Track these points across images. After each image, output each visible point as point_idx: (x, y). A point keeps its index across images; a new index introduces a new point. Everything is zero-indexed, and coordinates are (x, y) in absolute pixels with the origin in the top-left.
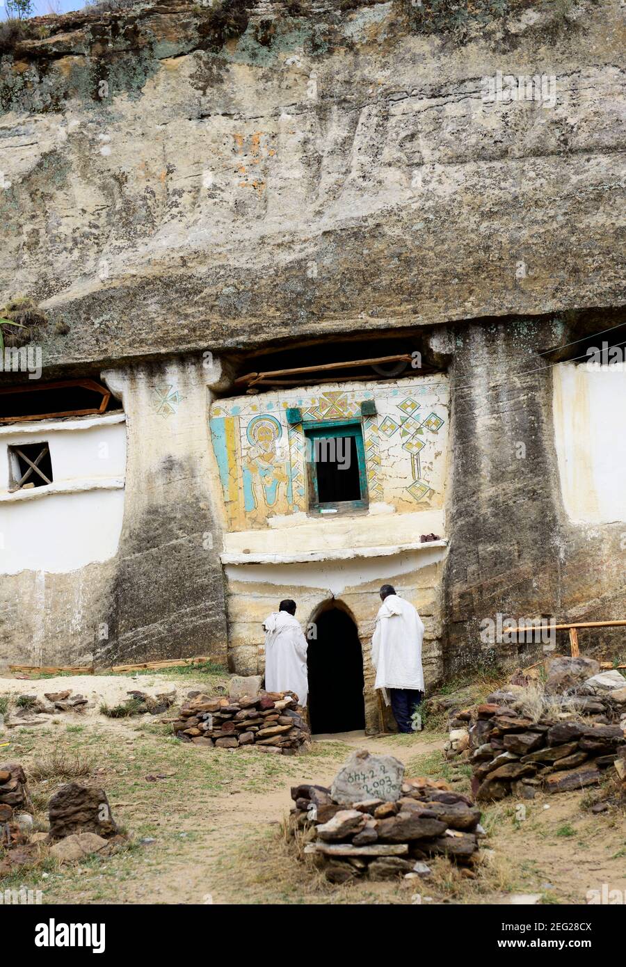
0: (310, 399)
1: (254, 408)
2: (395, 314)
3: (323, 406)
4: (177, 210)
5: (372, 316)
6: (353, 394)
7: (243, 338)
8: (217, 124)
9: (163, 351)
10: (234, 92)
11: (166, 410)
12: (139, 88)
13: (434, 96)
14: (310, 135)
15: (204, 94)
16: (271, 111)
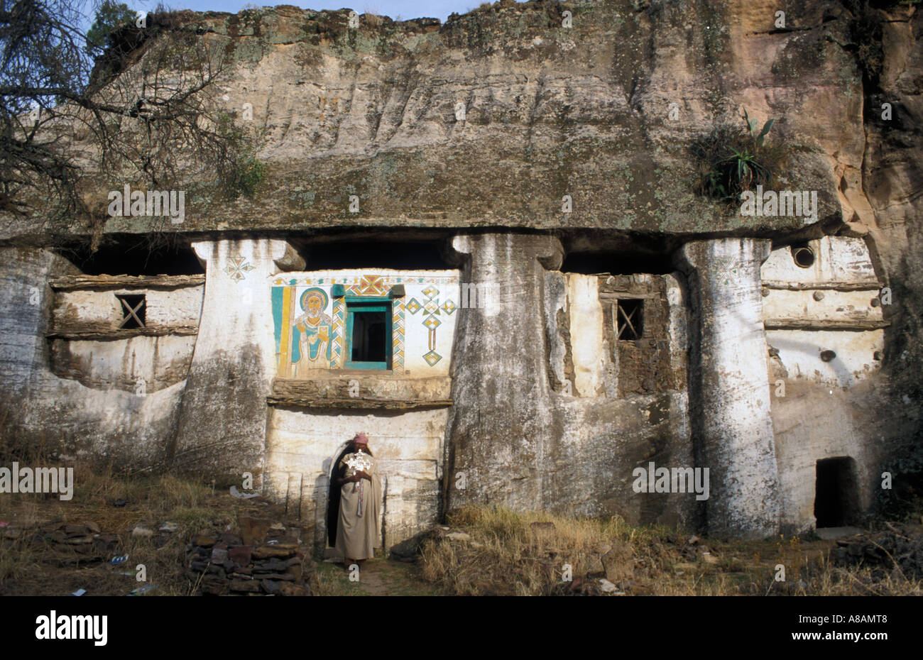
0: (353, 278)
1: (309, 281)
2: (429, 217)
3: (364, 284)
4: (270, 137)
5: (410, 217)
6: (389, 277)
7: (306, 224)
8: (309, 88)
9: (241, 228)
10: (324, 72)
11: (238, 276)
12: (257, 61)
13: (466, 85)
14: (374, 103)
15: (303, 68)
16: (348, 86)
